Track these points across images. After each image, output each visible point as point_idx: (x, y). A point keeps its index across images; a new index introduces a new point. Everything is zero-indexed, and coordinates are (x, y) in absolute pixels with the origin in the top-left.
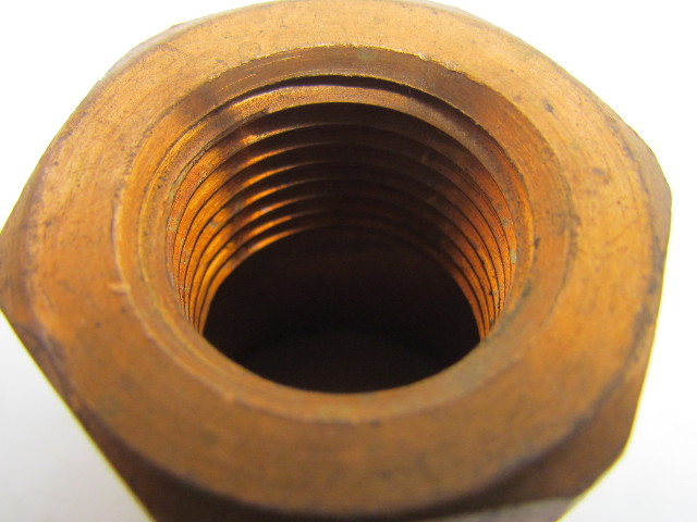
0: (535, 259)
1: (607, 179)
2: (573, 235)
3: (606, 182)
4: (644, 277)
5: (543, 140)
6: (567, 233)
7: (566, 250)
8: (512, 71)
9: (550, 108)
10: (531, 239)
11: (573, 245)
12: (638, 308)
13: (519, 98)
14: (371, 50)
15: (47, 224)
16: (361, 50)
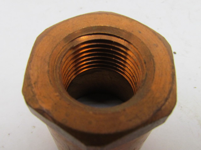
0: (146, 67)
1: (157, 46)
2: (153, 60)
3: (157, 47)
4: (170, 66)
5: (140, 40)
6: (152, 60)
7: (153, 63)
8: (129, 25)
9: (140, 32)
10: (143, 62)
11: (154, 62)
12: (171, 73)
13: (133, 31)
14: (96, 26)
15: (35, 84)
16: (93, 27)
